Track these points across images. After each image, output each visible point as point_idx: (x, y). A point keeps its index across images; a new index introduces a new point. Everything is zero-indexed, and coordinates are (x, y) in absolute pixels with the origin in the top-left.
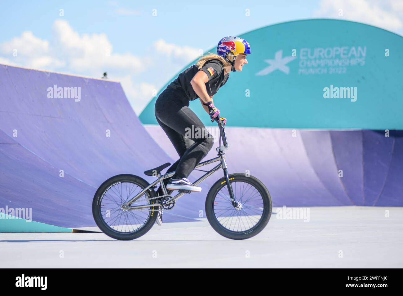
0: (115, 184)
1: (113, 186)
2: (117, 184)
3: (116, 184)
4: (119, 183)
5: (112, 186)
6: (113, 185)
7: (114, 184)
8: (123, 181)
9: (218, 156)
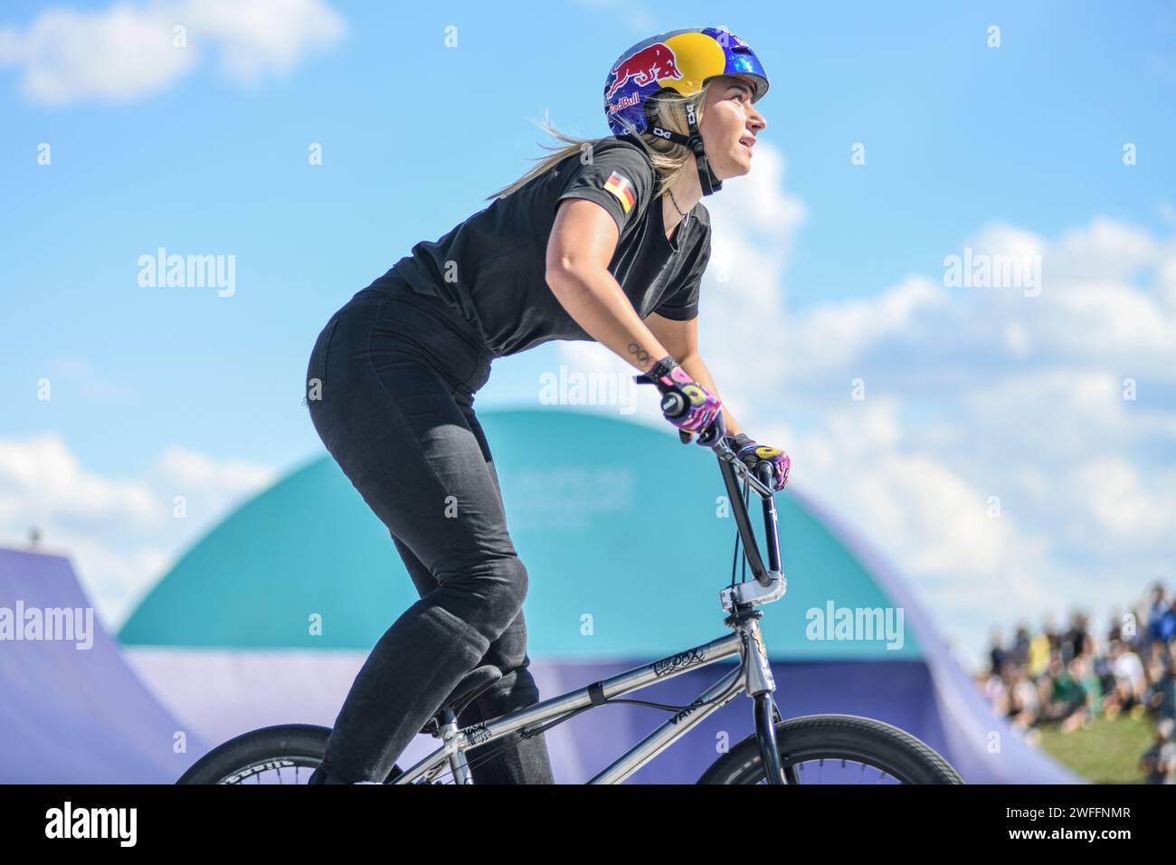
0: (266, 769)
1: (254, 773)
2: (274, 766)
3: (269, 765)
4: (282, 766)
5: (249, 772)
6: (256, 769)
7: (262, 767)
8: (308, 759)
9: (730, 630)
